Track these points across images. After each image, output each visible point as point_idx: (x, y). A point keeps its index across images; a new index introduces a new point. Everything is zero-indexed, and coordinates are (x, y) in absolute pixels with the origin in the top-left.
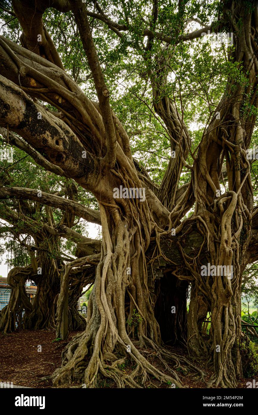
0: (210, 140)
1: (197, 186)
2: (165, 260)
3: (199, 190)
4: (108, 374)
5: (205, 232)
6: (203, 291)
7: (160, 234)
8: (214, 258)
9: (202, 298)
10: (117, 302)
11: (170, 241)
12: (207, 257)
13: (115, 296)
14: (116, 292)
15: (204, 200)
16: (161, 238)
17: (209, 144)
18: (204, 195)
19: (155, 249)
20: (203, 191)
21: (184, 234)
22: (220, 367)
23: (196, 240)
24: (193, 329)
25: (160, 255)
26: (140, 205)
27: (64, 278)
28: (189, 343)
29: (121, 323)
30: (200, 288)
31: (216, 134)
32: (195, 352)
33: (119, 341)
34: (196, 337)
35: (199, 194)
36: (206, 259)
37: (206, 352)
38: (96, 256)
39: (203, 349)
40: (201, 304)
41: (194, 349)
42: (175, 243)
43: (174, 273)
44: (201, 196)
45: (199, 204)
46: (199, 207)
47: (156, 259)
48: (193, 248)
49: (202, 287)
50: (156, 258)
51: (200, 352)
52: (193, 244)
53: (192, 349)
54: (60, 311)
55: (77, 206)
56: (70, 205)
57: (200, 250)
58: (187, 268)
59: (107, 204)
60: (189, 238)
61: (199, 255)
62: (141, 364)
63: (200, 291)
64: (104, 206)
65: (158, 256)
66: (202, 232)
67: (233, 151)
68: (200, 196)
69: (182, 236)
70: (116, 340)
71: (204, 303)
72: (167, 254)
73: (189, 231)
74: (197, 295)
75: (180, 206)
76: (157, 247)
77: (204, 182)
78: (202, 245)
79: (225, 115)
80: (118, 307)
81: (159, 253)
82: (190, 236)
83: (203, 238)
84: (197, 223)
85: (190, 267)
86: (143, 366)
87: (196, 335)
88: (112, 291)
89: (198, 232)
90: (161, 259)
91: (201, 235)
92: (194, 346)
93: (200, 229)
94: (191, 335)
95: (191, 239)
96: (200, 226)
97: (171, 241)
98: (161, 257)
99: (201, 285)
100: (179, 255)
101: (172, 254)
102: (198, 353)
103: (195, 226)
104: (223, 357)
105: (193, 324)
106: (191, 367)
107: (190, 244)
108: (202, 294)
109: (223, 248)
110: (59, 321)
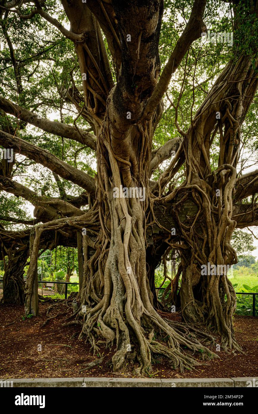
0: (212, 110)
1: (191, 154)
2: (159, 227)
3: (194, 159)
4: (157, 350)
5: (201, 201)
6: (200, 260)
7: (153, 199)
8: (211, 227)
9: (196, 266)
10: (141, 271)
11: (163, 208)
12: (202, 226)
13: (139, 265)
14: (140, 260)
15: (197, 169)
16: (154, 203)
17: (210, 113)
18: (198, 165)
19: (149, 215)
20: (198, 160)
21: (180, 201)
22: (228, 331)
23: (191, 209)
24: (189, 296)
25: (154, 221)
26: (145, 166)
27: (35, 243)
28: (185, 310)
29: (145, 293)
30: (196, 256)
31: (219, 104)
32: (192, 319)
33: (145, 313)
34: (193, 304)
35: (194, 163)
36: (201, 228)
37: (202, 318)
38: (78, 219)
39: (199, 315)
40: (194, 272)
41: (191, 315)
42: (169, 210)
43: (166, 241)
44: (196, 166)
45: (194, 173)
46: (194, 177)
47: (150, 226)
48: (188, 217)
49: (198, 255)
50: (149, 224)
51: (196, 318)
52: (187, 213)
53: (189, 316)
54: (32, 282)
55: (50, 157)
56: (42, 155)
57: (196, 219)
58: (183, 237)
59: (122, 160)
60: (183, 206)
61: (194, 223)
62: (172, 335)
63: (196, 259)
64: (117, 161)
65: (151, 223)
66: (198, 202)
67: (232, 125)
68: (194, 165)
69: (177, 204)
70: (142, 312)
71: (198, 271)
72: (161, 221)
73: (184, 199)
74: (192, 263)
75: (167, 172)
76: (151, 213)
77: (199, 152)
78: (198, 214)
79: (230, 88)
80: (140, 277)
81: (153, 220)
82: (184, 205)
83: (198, 207)
84: (193, 192)
85: (186, 235)
86: (175, 337)
87: (192, 302)
88: (137, 259)
89: (193, 201)
90: (155, 226)
91: (196, 204)
92: (190, 312)
93: (195, 199)
94: (187, 303)
95: (185, 207)
96: (195, 195)
97: (165, 208)
98: (155, 223)
99: (197, 254)
100: (173, 223)
101: (165, 221)
102: (194, 319)
103: (190, 195)
104: (228, 321)
105: (189, 291)
106: (198, 333)
107: (184, 212)
108: (197, 262)
109: (226, 219)
110: (29, 294)
